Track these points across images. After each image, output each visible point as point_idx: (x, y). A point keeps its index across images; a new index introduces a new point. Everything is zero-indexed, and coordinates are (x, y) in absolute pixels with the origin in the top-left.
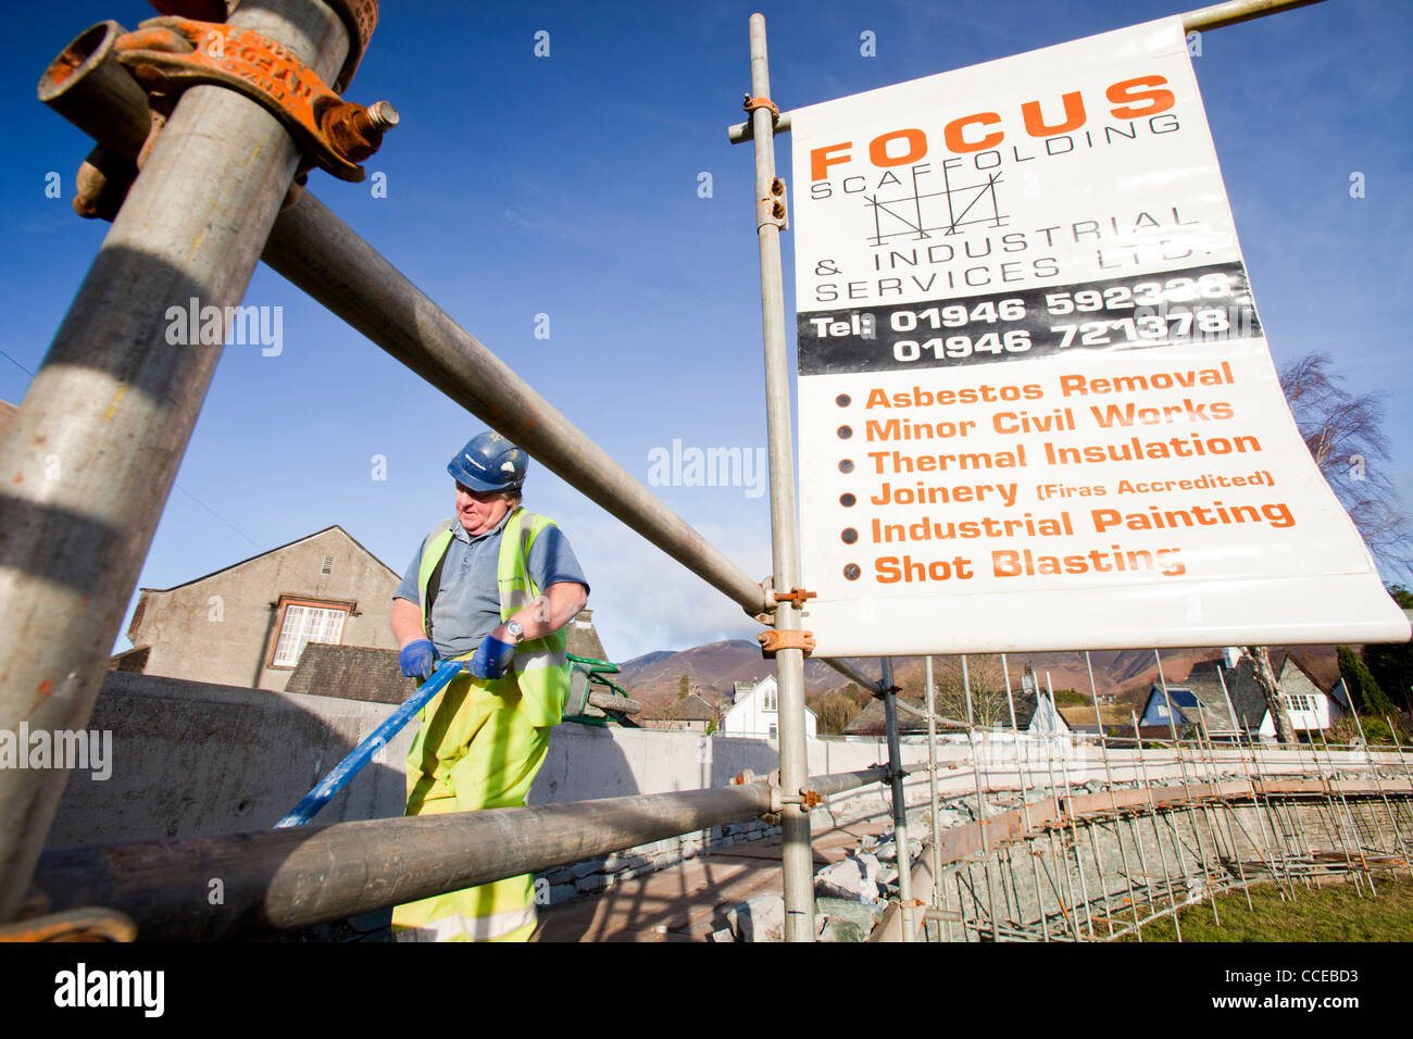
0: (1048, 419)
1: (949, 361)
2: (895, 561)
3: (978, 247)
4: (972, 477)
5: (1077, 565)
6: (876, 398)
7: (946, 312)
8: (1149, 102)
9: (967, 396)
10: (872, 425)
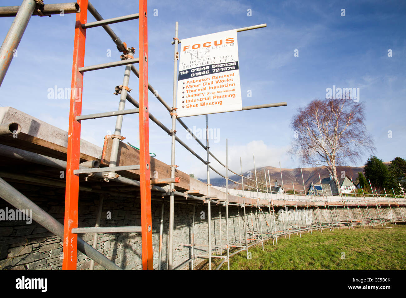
0: (210, 83)
1: (198, 76)
2: (189, 105)
3: (205, 59)
4: (199, 92)
5: (210, 104)
6: (188, 82)
7: (199, 69)
8: (231, 41)
9: (200, 81)
10: (187, 86)
